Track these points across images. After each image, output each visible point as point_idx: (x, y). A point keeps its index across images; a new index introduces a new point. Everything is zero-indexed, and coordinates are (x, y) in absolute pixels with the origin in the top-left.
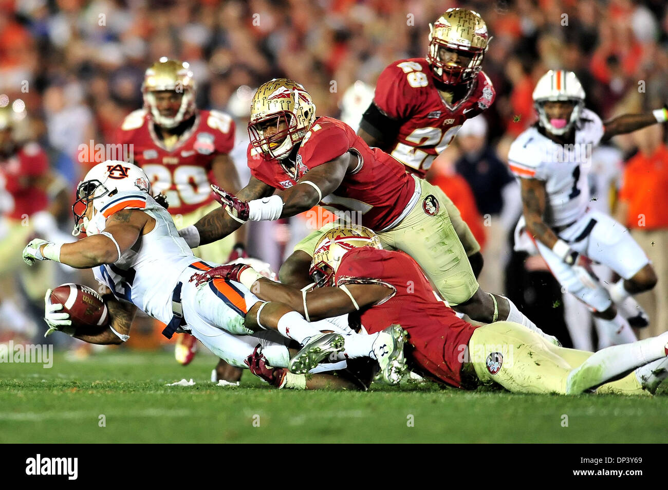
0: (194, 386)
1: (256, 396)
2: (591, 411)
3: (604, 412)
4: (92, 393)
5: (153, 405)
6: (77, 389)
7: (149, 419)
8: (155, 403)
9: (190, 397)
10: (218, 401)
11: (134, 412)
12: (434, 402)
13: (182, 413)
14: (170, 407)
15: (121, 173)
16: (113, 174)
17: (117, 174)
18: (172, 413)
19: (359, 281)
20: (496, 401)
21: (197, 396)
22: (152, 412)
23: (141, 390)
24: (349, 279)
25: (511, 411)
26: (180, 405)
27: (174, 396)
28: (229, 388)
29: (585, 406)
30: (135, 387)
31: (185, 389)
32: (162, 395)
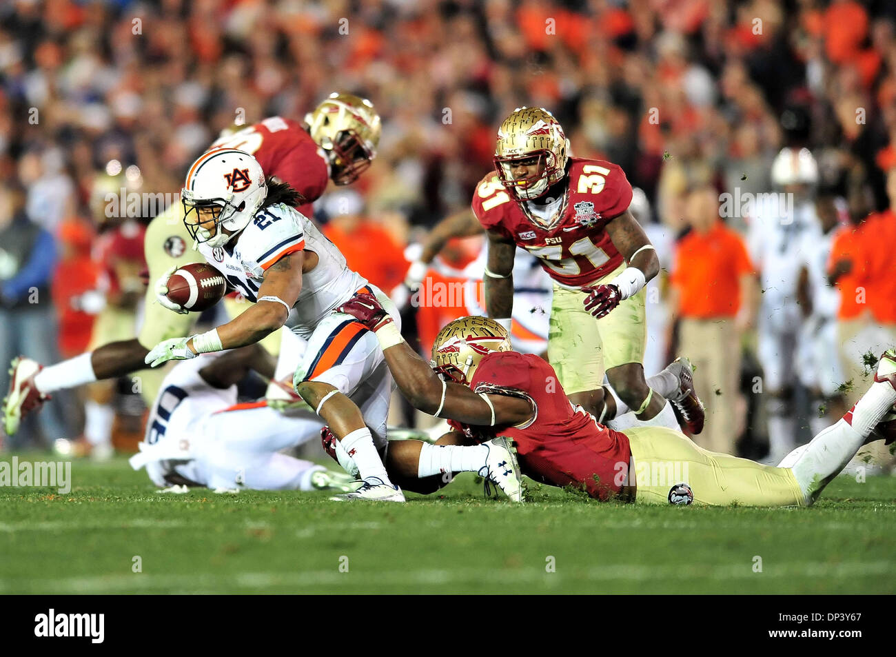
0: (188, 493)
1: (258, 505)
2: (637, 523)
3: (653, 524)
4: (72, 501)
5: (141, 515)
6: (56, 496)
7: (138, 530)
8: (144, 513)
9: (184, 506)
10: (215, 509)
11: (119, 522)
12: (460, 512)
13: (174, 523)
14: (162, 517)
15: (243, 181)
16: (236, 186)
17: (240, 184)
18: (162, 524)
19: (504, 391)
20: (531, 510)
21: (191, 505)
22: (140, 523)
23: (128, 498)
24: (493, 387)
25: (547, 522)
26: (172, 515)
27: (166, 504)
28: (227, 496)
29: (632, 519)
30: (121, 494)
31: (177, 496)
32: (152, 503)
